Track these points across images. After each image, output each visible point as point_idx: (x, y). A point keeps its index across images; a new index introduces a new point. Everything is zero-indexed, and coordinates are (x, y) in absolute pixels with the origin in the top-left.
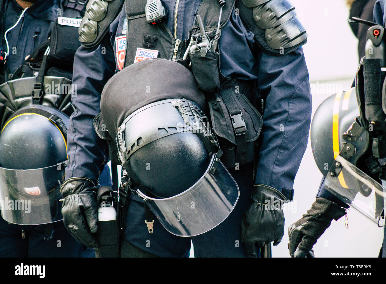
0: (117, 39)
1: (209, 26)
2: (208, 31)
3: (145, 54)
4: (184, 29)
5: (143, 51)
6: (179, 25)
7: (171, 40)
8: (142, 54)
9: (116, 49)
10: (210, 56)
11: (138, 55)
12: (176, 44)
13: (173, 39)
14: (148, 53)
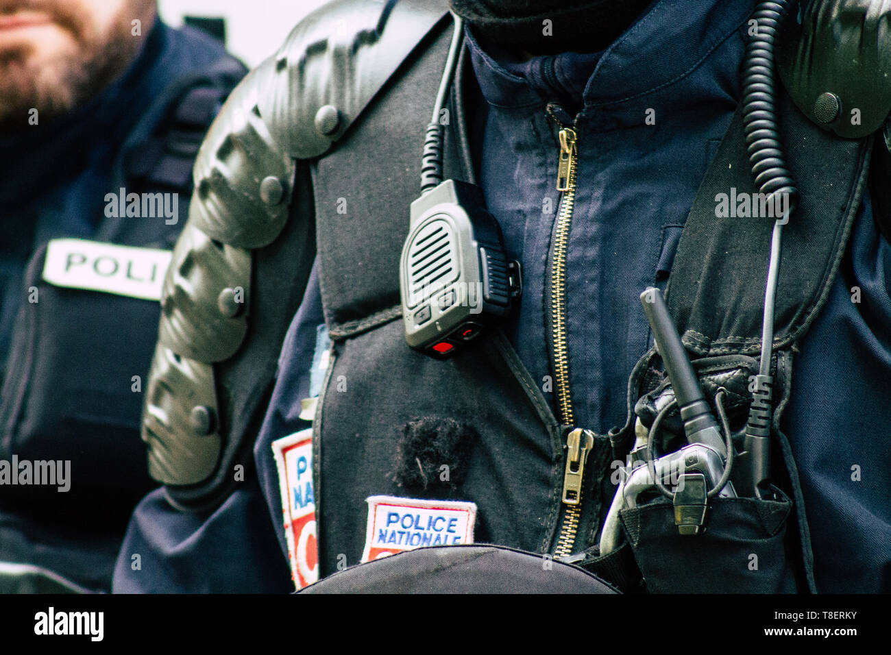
0: (285, 450)
1: (730, 339)
2: (722, 372)
3: (412, 531)
4: (606, 366)
5: (402, 512)
6: (576, 343)
7: (546, 433)
8: (397, 527)
9: (285, 506)
10: (732, 523)
11: (377, 534)
12: (573, 456)
13: (554, 428)
14: (423, 523)
